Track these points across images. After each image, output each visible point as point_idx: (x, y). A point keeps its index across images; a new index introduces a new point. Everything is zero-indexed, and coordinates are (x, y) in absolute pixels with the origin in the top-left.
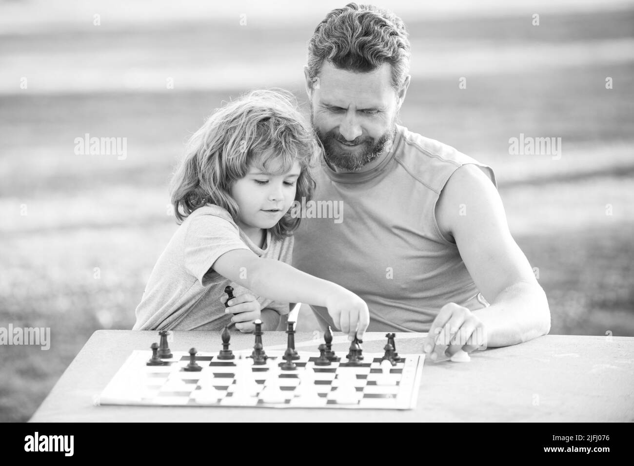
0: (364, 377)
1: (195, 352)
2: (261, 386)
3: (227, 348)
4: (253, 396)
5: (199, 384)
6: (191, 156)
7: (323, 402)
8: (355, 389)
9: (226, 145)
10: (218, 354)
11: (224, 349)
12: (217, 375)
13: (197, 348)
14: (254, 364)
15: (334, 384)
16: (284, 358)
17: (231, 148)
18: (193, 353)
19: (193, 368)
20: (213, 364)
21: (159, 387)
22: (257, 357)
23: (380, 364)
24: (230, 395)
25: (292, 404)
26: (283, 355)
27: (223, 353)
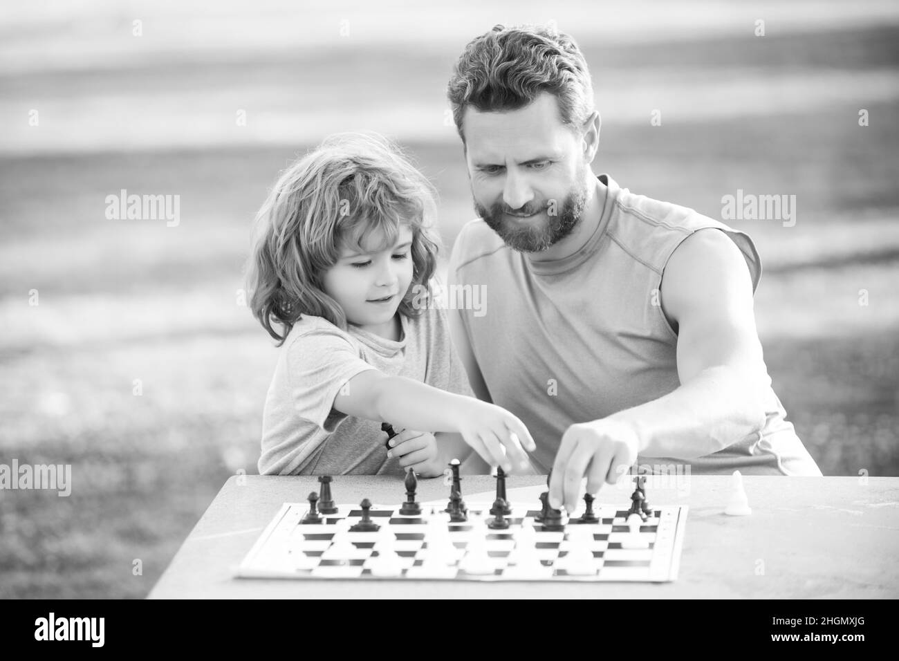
0: (603, 537)
1: (368, 505)
2: (462, 551)
3: (413, 499)
4: (450, 565)
5: (375, 548)
6: (261, 245)
7: (547, 573)
8: (592, 555)
9: (303, 227)
10: (400, 507)
11: (408, 499)
12: (400, 537)
13: (371, 500)
14: (451, 522)
15: (562, 548)
16: (492, 512)
17: (310, 229)
18: (366, 506)
19: (366, 527)
20: (393, 522)
21: (319, 554)
22: (455, 511)
23: (627, 519)
24: (418, 563)
25: (506, 575)
26: (491, 507)
27: (407, 505)
